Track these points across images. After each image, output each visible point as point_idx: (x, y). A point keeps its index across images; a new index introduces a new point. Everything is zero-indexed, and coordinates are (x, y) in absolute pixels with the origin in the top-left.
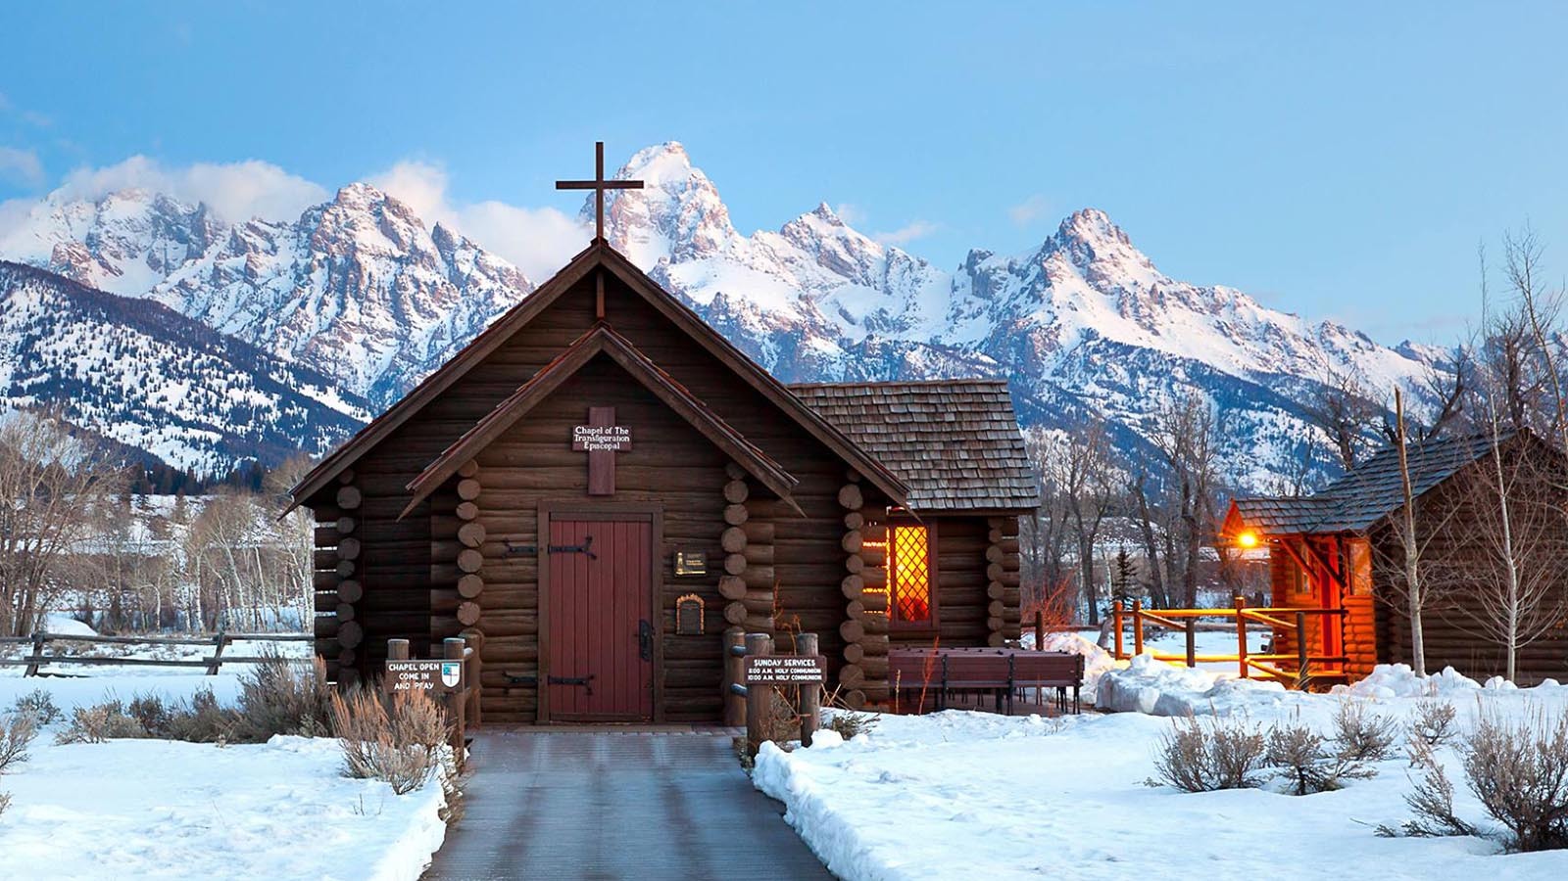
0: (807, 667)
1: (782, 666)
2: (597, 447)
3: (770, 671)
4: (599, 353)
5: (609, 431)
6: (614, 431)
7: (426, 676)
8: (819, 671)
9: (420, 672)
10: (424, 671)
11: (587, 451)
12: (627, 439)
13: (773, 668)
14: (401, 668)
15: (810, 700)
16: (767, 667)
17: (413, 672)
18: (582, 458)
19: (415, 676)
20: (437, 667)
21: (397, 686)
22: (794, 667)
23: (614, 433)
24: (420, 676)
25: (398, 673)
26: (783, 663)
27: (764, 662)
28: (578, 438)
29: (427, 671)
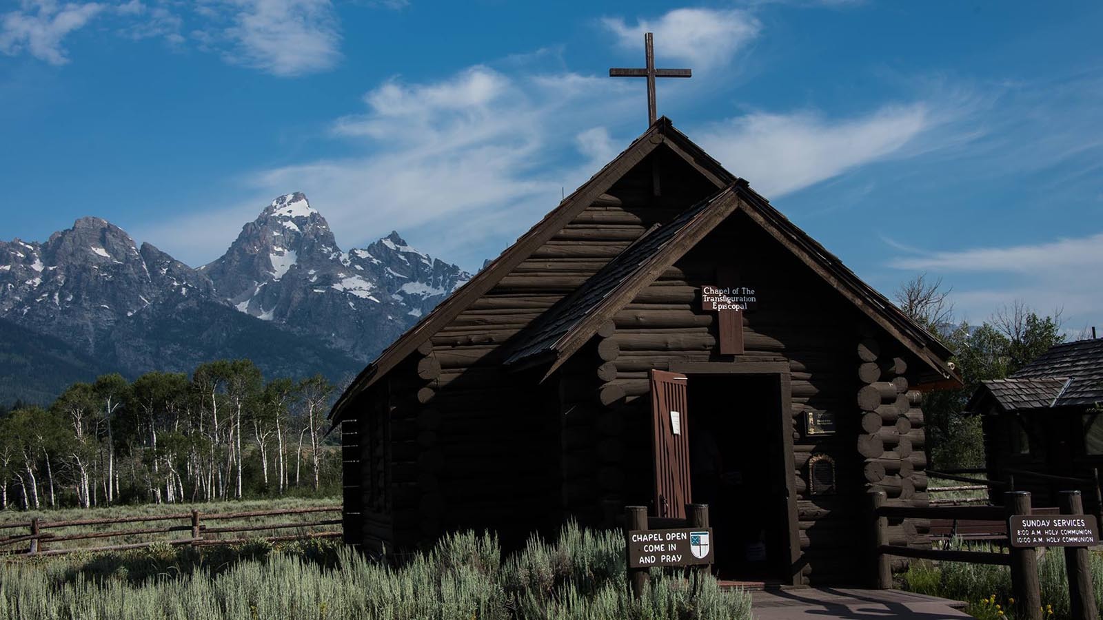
0: (1077, 528)
1: (1052, 527)
2: (724, 307)
3: (1039, 532)
4: (736, 210)
5: (735, 292)
6: (740, 291)
7: (673, 547)
8: (1090, 532)
9: (666, 543)
10: (671, 542)
11: (716, 311)
12: (753, 299)
13: (1043, 529)
14: (645, 538)
15: (1083, 566)
16: (1035, 529)
17: (658, 543)
18: (709, 318)
19: (661, 548)
20: (684, 536)
21: (641, 560)
22: (1064, 528)
23: (740, 294)
24: (666, 547)
25: (642, 544)
26: (1052, 524)
27: (1033, 523)
28: (706, 299)
29: (674, 541)
